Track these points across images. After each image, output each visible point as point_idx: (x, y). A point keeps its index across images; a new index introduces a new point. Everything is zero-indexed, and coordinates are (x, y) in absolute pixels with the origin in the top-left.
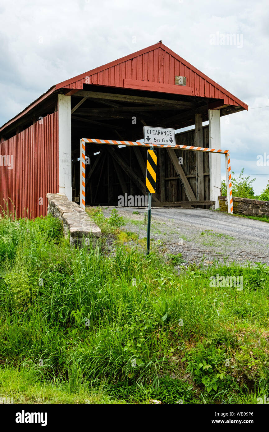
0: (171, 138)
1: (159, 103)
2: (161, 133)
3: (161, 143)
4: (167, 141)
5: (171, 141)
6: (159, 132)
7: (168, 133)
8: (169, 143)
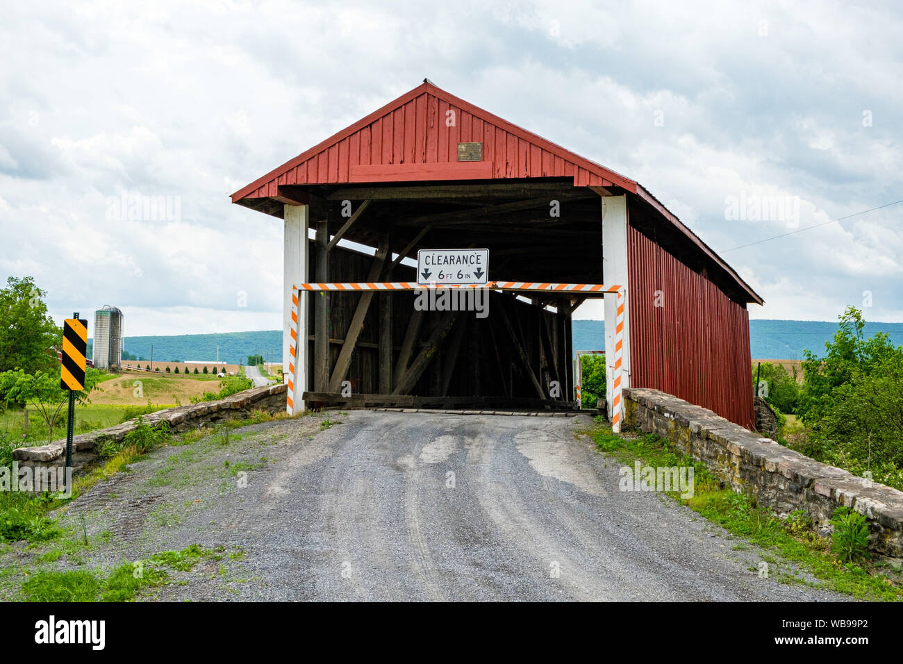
0: (479, 269)
1: (520, 192)
2: (455, 261)
3: (455, 280)
4: (468, 276)
5: (479, 275)
6: (452, 258)
7: (474, 260)
8: (474, 279)
